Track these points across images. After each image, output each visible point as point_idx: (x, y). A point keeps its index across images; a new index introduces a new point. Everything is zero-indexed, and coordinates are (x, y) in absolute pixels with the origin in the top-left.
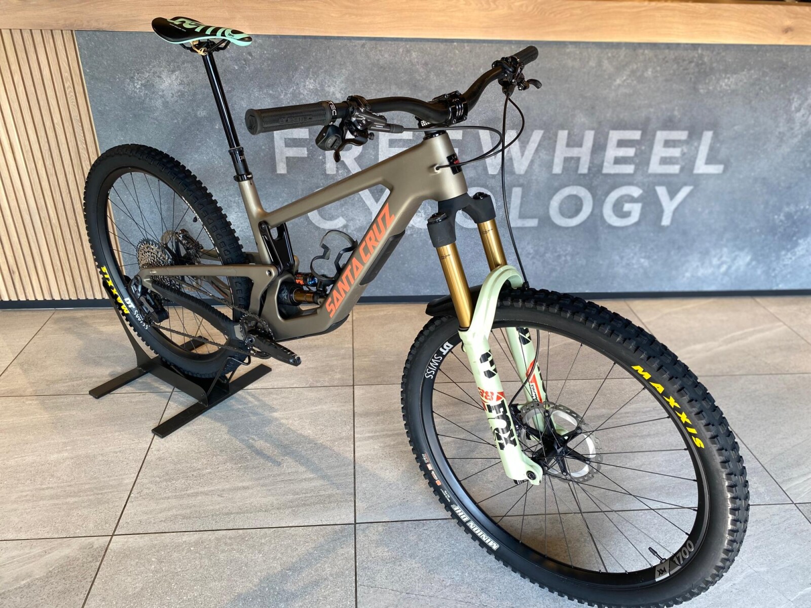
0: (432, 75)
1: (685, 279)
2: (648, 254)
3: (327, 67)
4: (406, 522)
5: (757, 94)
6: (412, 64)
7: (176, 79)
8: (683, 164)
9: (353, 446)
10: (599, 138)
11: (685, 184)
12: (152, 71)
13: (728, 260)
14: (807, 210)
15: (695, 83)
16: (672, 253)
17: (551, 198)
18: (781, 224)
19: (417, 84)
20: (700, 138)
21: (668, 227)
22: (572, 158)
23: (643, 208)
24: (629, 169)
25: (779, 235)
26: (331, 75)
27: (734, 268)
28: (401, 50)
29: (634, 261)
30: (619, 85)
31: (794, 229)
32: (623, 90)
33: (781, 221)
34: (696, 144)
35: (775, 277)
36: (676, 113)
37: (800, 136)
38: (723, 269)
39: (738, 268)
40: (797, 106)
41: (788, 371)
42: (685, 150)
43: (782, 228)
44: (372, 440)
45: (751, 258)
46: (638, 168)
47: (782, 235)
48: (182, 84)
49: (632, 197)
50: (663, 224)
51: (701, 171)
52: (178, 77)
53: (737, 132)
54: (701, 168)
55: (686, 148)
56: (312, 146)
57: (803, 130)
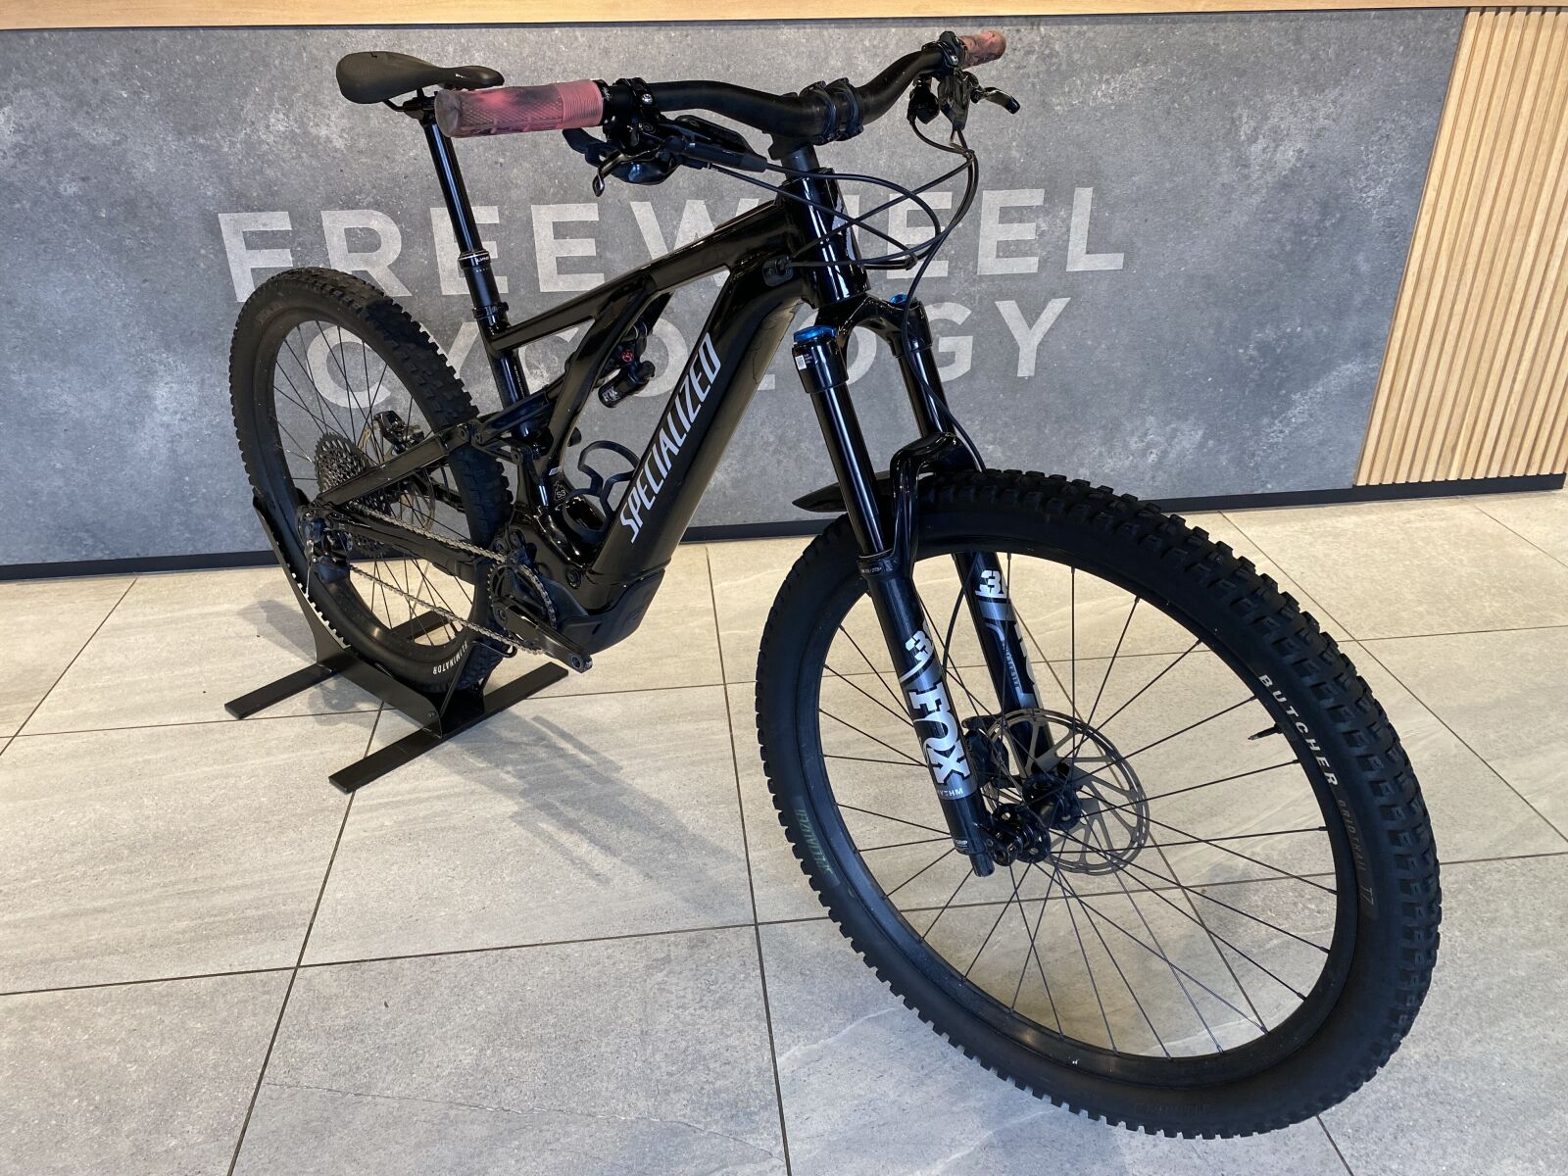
5: (1169, 113)
7: (7, 121)
8: (1044, 254)
11: (1054, 295)
13: (1161, 439)
14: (1299, 336)
16: (1047, 431)
18: (1251, 364)
20: (1069, 203)
21: (1030, 379)
23: (976, 345)
24: (939, 268)
25: (1252, 385)
27: (1172, 455)
31: (1279, 373)
33: (1252, 359)
34: (1063, 213)
35: (1256, 468)
36: (1014, 153)
37: (1264, 191)
38: (1152, 458)
39: (1182, 455)
40: (1249, 132)
42: (1044, 227)
43: (1256, 372)
44: (383, 811)
45: (1205, 433)
46: (956, 267)
47: (1258, 385)
48: (20, 131)
49: (954, 323)
50: (1020, 375)
51: (1080, 268)
52: (9, 117)
53: (1139, 188)
54: (1080, 261)
55: (1045, 221)
56: (299, 244)
57: (1269, 178)
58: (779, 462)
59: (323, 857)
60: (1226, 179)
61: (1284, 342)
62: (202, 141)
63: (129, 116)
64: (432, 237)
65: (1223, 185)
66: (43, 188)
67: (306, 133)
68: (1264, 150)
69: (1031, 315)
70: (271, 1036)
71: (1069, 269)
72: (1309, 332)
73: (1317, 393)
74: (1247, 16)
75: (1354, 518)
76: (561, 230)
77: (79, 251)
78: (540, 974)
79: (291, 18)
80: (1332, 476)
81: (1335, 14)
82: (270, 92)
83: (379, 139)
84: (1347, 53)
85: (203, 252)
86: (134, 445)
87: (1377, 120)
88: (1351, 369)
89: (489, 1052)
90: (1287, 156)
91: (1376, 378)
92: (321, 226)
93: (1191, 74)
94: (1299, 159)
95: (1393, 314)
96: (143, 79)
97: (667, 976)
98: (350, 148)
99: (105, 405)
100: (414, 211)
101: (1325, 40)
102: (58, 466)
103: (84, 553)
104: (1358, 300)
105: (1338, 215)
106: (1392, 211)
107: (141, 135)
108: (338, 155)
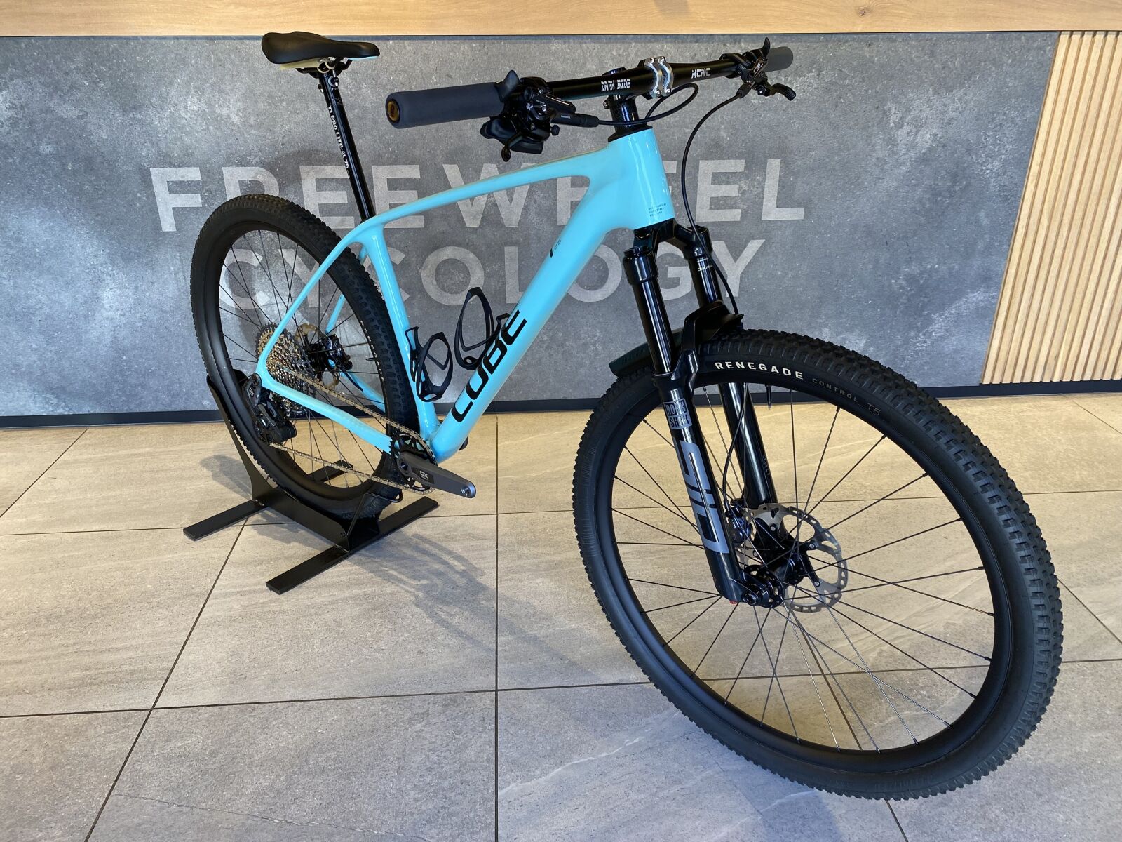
3: (214, 79)
5: (836, 106)
7: (5, 101)
8: (745, 207)
9: (202, 604)
11: (753, 237)
14: (937, 271)
18: (901, 291)
20: (763, 170)
25: (902, 307)
26: (221, 91)
31: (922, 298)
33: (901, 287)
34: (759, 178)
36: (723, 134)
37: (909, 164)
40: (896, 120)
42: (745, 187)
43: (905, 297)
44: (234, 597)
45: (867, 342)
47: (906, 307)
48: (14, 108)
51: (772, 218)
52: (6, 97)
53: (814, 160)
54: (772, 212)
55: (745, 183)
56: (207, 191)
57: (912, 154)
58: (551, 355)
59: (185, 629)
60: (880, 154)
61: (925, 276)
62: (139, 116)
63: (89, 98)
64: (301, 187)
65: (877, 159)
66: (28, 148)
67: (213, 112)
68: (908, 133)
69: (736, 252)
70: (124, 759)
71: (763, 218)
72: (944, 268)
73: (951, 314)
74: (894, 37)
75: (981, 408)
76: (393, 184)
77: (52, 193)
78: (330, 721)
79: (204, 31)
80: (964, 376)
81: (960, 36)
82: (188, 83)
83: (264, 117)
84: (969, 63)
85: (139, 195)
86: (86, 333)
87: (993, 113)
88: (977, 296)
89: (283, 778)
90: (925, 139)
91: (995, 304)
92: (222, 179)
93: (853, 77)
94: (934, 141)
95: (1007, 256)
96: (100, 72)
97: (424, 726)
98: (244, 123)
99: (68, 303)
100: (288, 169)
101: (953, 54)
102: (34, 346)
103: (50, 409)
104: (980, 246)
105: (965, 183)
106: (1005, 180)
107: (97, 112)
108: (235, 128)
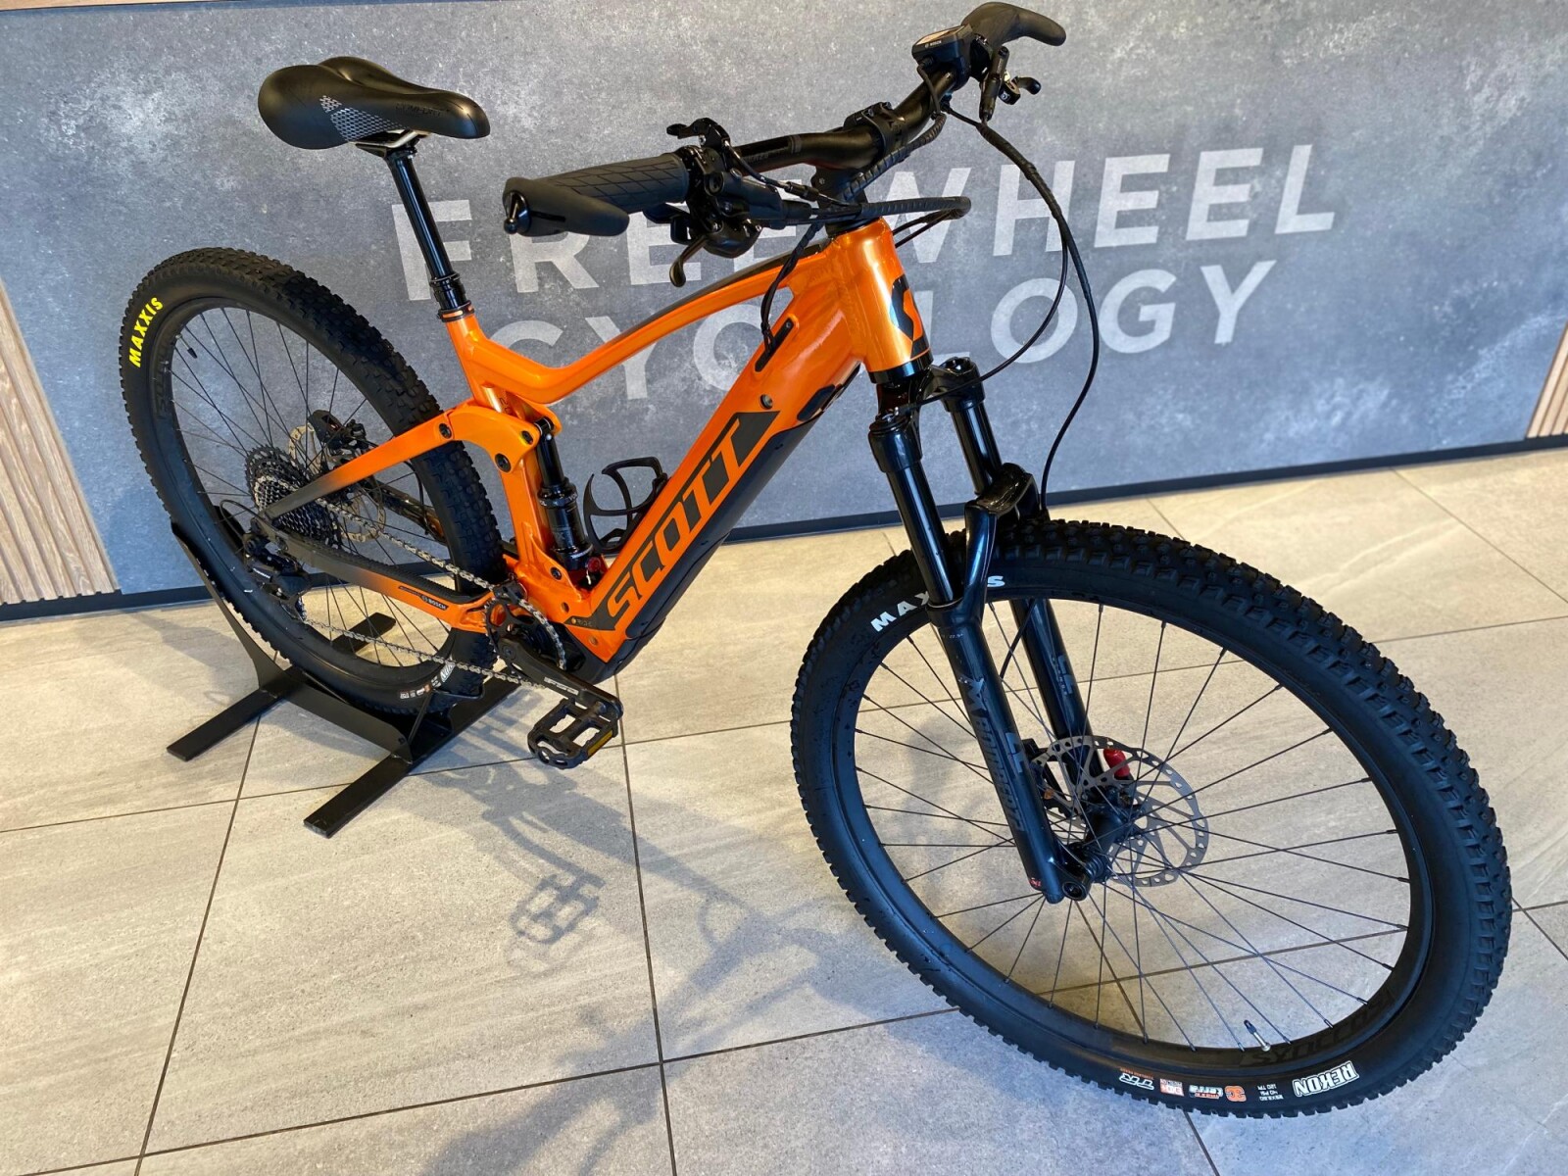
0: (727, 65)
1: (1264, 446)
2: (1190, 403)
3: (496, 61)
4: (765, 1047)
5: (1398, 63)
6: (683, 44)
7: (157, 109)
8: (1255, 216)
9: (637, 884)
10: (1085, 175)
11: (1260, 258)
12: (98, 95)
13: (1347, 401)
14: (1494, 290)
15: (1274, 47)
16: (1238, 397)
17: (993, 308)
18: (1444, 321)
19: (697, 87)
20: (1286, 160)
21: (1227, 344)
22: (1031, 221)
23: (1177, 313)
24: (1148, 235)
25: (1442, 342)
26: (506, 79)
27: (1356, 416)
28: (656, 14)
29: (1164, 421)
30: (1122, 60)
31: (1470, 329)
32: (1127, 71)
33: (1445, 315)
34: (1278, 173)
35: (1434, 426)
36: (1237, 111)
37: (1481, 143)
38: (1337, 419)
39: (1363, 418)
40: (1475, 81)
41: (1477, 622)
42: (1258, 188)
43: (1448, 328)
45: (1390, 393)
46: (1166, 232)
47: (1448, 342)
48: (172, 120)
49: (1156, 291)
50: (1218, 340)
51: (1289, 229)
53: (1358, 143)
54: (1291, 221)
55: (1260, 182)
56: (480, 235)
57: (1488, 129)
60: (1445, 131)
61: (1479, 298)
65: (1442, 137)
66: (196, 183)
68: (1487, 100)
69: (1234, 281)
71: (1279, 230)
72: (1504, 286)
73: (1503, 347)
80: (1506, 431)
82: (453, 68)
83: (572, 116)
85: (374, 247)
88: (1539, 322)
89: (904, 1150)
90: (1509, 106)
91: (1562, 330)
93: (1426, 21)
94: (1519, 108)
98: (539, 128)
105: (1550, 166)
108: (526, 136)
